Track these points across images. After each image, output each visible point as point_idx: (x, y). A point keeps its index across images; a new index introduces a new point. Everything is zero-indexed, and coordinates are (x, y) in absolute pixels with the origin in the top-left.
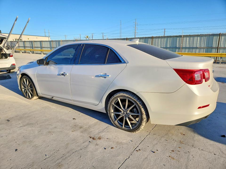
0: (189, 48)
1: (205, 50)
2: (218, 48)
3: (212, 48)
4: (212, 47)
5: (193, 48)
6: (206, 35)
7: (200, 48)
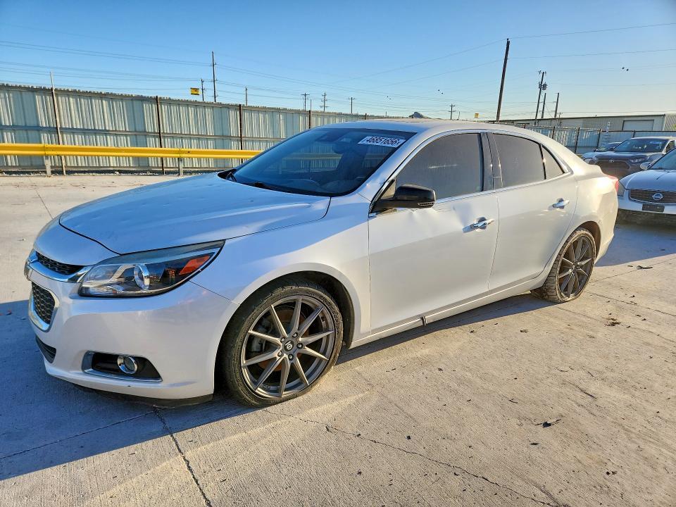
0: (84, 131)
1: (129, 138)
2: (159, 135)
3: (146, 134)
4: (145, 131)
5: (96, 132)
6: (122, 98)
7: (116, 134)
